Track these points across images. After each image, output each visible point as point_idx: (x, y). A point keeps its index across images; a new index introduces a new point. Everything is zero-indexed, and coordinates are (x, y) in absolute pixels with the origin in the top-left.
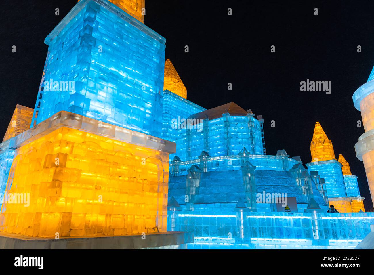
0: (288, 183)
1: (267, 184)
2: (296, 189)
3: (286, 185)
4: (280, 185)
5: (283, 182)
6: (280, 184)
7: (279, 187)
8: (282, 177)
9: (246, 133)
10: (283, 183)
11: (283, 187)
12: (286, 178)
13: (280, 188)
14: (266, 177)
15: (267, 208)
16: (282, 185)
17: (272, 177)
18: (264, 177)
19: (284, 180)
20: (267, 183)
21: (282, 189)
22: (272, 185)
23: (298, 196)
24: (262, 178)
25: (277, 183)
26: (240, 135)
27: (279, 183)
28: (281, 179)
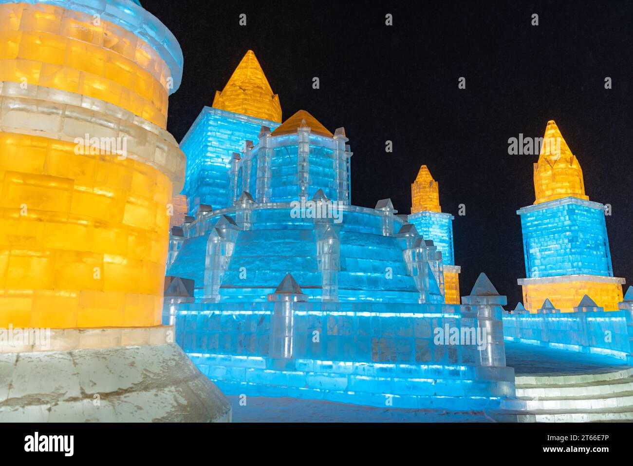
0: (294, 251)
2: (308, 261)
3: (291, 254)
4: (275, 256)
5: (285, 249)
6: (278, 253)
7: (272, 258)
8: (287, 240)
9: (295, 166)
10: (283, 252)
11: (281, 258)
12: (293, 243)
13: (273, 260)
15: (240, 297)
16: (279, 255)
17: (266, 241)
19: (288, 246)
20: (252, 253)
22: (260, 257)
23: (305, 274)
24: (246, 245)
25: (270, 252)
26: (284, 169)
27: (274, 252)
28: (281, 245)
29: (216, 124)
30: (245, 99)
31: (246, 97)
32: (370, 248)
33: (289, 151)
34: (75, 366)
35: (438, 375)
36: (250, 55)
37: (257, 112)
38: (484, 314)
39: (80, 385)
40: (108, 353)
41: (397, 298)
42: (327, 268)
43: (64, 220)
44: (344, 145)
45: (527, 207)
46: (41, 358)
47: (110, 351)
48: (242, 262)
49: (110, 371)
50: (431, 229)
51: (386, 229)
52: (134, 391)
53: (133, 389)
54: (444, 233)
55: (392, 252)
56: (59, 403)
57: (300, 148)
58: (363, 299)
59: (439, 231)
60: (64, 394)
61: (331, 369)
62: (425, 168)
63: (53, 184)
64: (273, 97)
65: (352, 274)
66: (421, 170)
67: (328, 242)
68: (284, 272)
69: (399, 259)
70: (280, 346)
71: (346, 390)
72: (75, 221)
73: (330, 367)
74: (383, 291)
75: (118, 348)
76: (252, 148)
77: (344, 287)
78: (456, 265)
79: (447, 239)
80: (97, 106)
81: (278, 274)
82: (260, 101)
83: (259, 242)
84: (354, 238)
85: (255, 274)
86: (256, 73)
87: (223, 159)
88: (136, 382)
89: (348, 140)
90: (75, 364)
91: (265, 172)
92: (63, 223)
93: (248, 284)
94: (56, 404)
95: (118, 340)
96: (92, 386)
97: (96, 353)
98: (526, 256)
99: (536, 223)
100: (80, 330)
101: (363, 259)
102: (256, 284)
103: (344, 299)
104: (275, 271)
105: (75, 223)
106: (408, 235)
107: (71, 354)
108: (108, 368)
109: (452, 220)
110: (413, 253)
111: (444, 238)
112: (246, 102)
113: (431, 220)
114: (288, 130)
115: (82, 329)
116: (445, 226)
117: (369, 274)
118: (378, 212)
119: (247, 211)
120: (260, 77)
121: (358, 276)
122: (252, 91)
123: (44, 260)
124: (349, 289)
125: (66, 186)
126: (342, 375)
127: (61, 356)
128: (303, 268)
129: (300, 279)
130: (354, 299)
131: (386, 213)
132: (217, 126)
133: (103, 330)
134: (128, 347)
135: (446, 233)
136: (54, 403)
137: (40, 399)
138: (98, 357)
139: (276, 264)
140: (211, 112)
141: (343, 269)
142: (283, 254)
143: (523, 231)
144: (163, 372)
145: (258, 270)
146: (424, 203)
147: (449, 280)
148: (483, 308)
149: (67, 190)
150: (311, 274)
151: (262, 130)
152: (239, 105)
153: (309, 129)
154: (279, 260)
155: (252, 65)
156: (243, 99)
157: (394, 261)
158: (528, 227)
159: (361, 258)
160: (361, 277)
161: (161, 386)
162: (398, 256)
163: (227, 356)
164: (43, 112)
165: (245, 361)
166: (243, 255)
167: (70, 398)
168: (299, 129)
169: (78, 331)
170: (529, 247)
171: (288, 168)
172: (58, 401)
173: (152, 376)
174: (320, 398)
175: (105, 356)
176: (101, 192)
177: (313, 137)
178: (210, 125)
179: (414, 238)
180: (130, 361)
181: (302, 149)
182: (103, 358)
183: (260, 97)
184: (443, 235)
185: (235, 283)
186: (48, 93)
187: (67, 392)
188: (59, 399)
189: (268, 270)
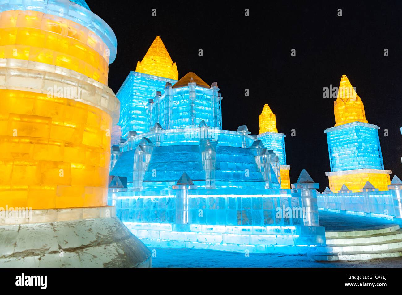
0: (188, 158)
1: (161, 162)
2: (197, 164)
3: (186, 160)
4: (176, 162)
5: (182, 157)
6: (178, 160)
7: (174, 163)
8: (183, 152)
11: (180, 163)
12: (188, 153)
13: (175, 164)
14: (164, 153)
15: (155, 187)
16: (179, 161)
17: (170, 152)
18: (161, 153)
19: (184, 155)
20: (162, 160)
21: (177, 165)
22: (167, 162)
23: (195, 173)
24: (158, 155)
25: (174, 159)
26: (181, 108)
27: (176, 159)
28: (180, 155)
29: (138, 82)
30: (156, 66)
31: (156, 65)
32: (234, 155)
33: (183, 97)
34: (55, 232)
35: (278, 232)
36: (158, 39)
37: (163, 74)
38: (305, 194)
39: (58, 243)
40: (75, 223)
41: (252, 186)
42: (208, 168)
43: (46, 142)
44: (217, 93)
45: (331, 128)
46: (34, 227)
47: (76, 222)
48: (156, 166)
49: (77, 235)
50: (271, 143)
51: (244, 144)
52: (91, 246)
53: (91, 245)
54: (279, 145)
55: (248, 158)
56: (45, 254)
57: (190, 95)
58: (231, 187)
59: (276, 144)
60: (48, 249)
61: (212, 230)
62: (267, 106)
63: (39, 121)
64: (173, 64)
65: (224, 172)
66: (264, 107)
67: (208, 152)
68: (182, 171)
69: (252, 162)
70: (180, 217)
71: (222, 243)
72: (53, 143)
73: (212, 229)
74: (243, 181)
75: (81, 220)
76: (160, 96)
77: (219, 180)
78: (287, 165)
79: (282, 149)
80: (65, 72)
81: (178, 173)
82: (165, 67)
83: (166, 153)
84: (224, 149)
85: (164, 173)
86: (162, 50)
87: (143, 103)
88: (93, 241)
89: (219, 90)
90: (55, 230)
91: (169, 110)
92: (46, 144)
93: (160, 180)
94: (44, 256)
95: (81, 215)
96: (66, 244)
97: (68, 224)
98: (330, 158)
99: (336, 138)
100: (57, 210)
101: (230, 162)
102: (165, 179)
103: (219, 187)
104: (176, 171)
105: (53, 145)
106: (257, 147)
107: (52, 224)
108: (75, 232)
109: (285, 138)
110: (261, 158)
111: (280, 148)
112: (156, 68)
113: (271, 137)
114: (182, 84)
115: (58, 209)
116: (280, 141)
117: (234, 171)
118: (239, 133)
119: (158, 135)
120: (164, 52)
121: (227, 173)
122: (160, 61)
123: (35, 167)
124: (222, 181)
125: (47, 122)
126: (219, 234)
127: (46, 226)
128: (193, 168)
129: (192, 175)
130: (225, 187)
131: (244, 134)
132: (139, 83)
133: (72, 210)
134: (87, 220)
135: (281, 145)
136: (42, 255)
137: (34, 253)
138: (69, 226)
139: (177, 166)
140: (135, 74)
141: (218, 169)
142: (181, 161)
143: (328, 143)
144: (109, 234)
145: (166, 170)
146: (267, 127)
147: (283, 174)
148: (304, 191)
149: (47, 124)
150: (199, 172)
151: (166, 85)
152: (152, 70)
153: (195, 84)
154: (179, 164)
155: (159, 45)
156: (154, 66)
157: (249, 163)
158: (331, 140)
159: (229, 162)
160: (229, 173)
161: (108, 243)
162: (252, 160)
163: (148, 223)
164: (32, 77)
165: (159, 226)
166: (156, 161)
167: (53, 251)
168: (189, 83)
169: (56, 211)
170: (332, 153)
171: (183, 108)
172: (45, 253)
173: (102, 237)
174: (206, 248)
175: (73, 225)
176: (68, 125)
177: (198, 88)
178: (135, 83)
179: (261, 149)
180: (89, 228)
181: (191, 96)
182: (72, 226)
183: (165, 64)
184: (279, 146)
185: (152, 178)
186: (34, 65)
187: (50, 248)
188: (46, 252)
189: (172, 170)
